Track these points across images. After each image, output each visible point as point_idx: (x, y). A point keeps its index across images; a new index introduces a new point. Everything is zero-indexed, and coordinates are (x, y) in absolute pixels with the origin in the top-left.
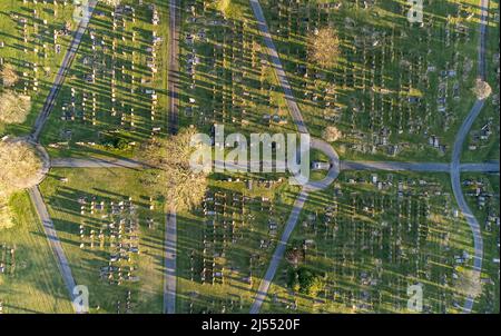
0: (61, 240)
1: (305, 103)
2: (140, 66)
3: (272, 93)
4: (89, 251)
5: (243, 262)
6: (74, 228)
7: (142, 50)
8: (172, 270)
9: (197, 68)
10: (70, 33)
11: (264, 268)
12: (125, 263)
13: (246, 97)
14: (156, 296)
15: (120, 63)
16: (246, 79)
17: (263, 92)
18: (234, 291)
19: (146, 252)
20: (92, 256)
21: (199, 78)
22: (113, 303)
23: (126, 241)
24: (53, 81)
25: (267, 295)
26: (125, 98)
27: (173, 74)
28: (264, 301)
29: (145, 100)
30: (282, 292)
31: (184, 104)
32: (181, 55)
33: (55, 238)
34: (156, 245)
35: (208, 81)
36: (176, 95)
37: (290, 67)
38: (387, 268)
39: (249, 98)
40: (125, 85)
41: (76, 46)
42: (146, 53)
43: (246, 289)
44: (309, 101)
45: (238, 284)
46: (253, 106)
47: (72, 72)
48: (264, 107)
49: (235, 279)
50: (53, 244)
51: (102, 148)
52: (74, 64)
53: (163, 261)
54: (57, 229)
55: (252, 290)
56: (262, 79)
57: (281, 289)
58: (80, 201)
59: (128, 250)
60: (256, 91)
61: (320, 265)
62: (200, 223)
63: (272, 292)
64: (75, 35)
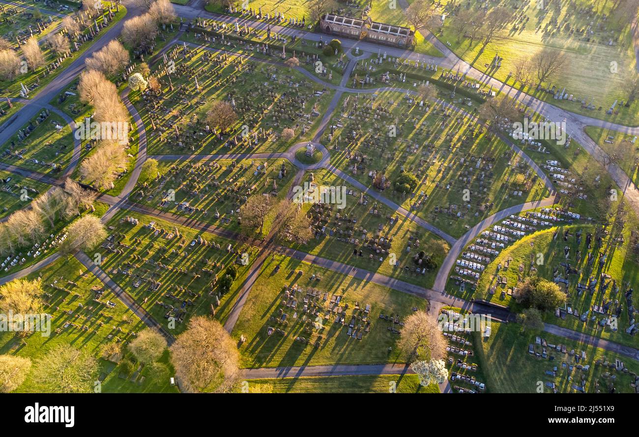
0: (305, 364)
1: (257, 149)
2: (167, 244)
3: (239, 165)
4: (327, 341)
5: (375, 220)
6: (298, 347)
7: (154, 239)
8: (368, 275)
9: (192, 205)
10: (103, 290)
11: (385, 207)
12: (349, 313)
13: (233, 182)
14: (391, 295)
15: (155, 258)
16: (219, 177)
17: (235, 170)
18: (401, 233)
19: (344, 291)
20: (332, 341)
21: (201, 206)
22: (389, 335)
23: (327, 303)
24: (139, 319)
25: (411, 211)
26: (189, 264)
27: (187, 224)
28: (416, 215)
29: (199, 249)
30: (410, 202)
31: (218, 223)
32: (174, 214)
33: (302, 370)
34: (340, 280)
35: (207, 201)
36: (208, 226)
37: (225, 150)
38: (407, 136)
39: (236, 180)
40: (177, 261)
41: (118, 289)
42: (158, 237)
43: (402, 224)
44: (257, 147)
45: (395, 229)
46: (243, 179)
47: (141, 300)
48: (247, 173)
49: (390, 230)
50: (307, 375)
51: (226, 297)
52: (133, 295)
53: (357, 279)
54: (292, 365)
55: (404, 221)
56: (224, 168)
57: (408, 201)
58: (270, 333)
59: (336, 305)
60: (232, 174)
61: (394, 172)
62: (330, 240)
63: (409, 208)
64: (107, 286)
